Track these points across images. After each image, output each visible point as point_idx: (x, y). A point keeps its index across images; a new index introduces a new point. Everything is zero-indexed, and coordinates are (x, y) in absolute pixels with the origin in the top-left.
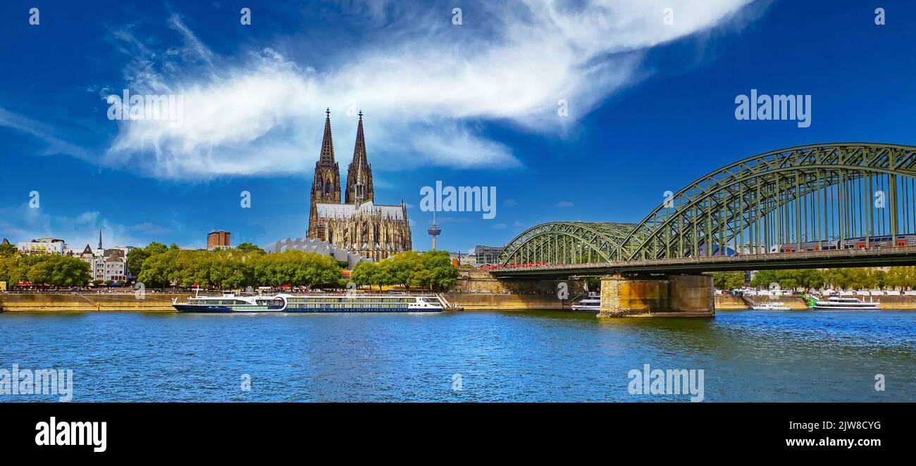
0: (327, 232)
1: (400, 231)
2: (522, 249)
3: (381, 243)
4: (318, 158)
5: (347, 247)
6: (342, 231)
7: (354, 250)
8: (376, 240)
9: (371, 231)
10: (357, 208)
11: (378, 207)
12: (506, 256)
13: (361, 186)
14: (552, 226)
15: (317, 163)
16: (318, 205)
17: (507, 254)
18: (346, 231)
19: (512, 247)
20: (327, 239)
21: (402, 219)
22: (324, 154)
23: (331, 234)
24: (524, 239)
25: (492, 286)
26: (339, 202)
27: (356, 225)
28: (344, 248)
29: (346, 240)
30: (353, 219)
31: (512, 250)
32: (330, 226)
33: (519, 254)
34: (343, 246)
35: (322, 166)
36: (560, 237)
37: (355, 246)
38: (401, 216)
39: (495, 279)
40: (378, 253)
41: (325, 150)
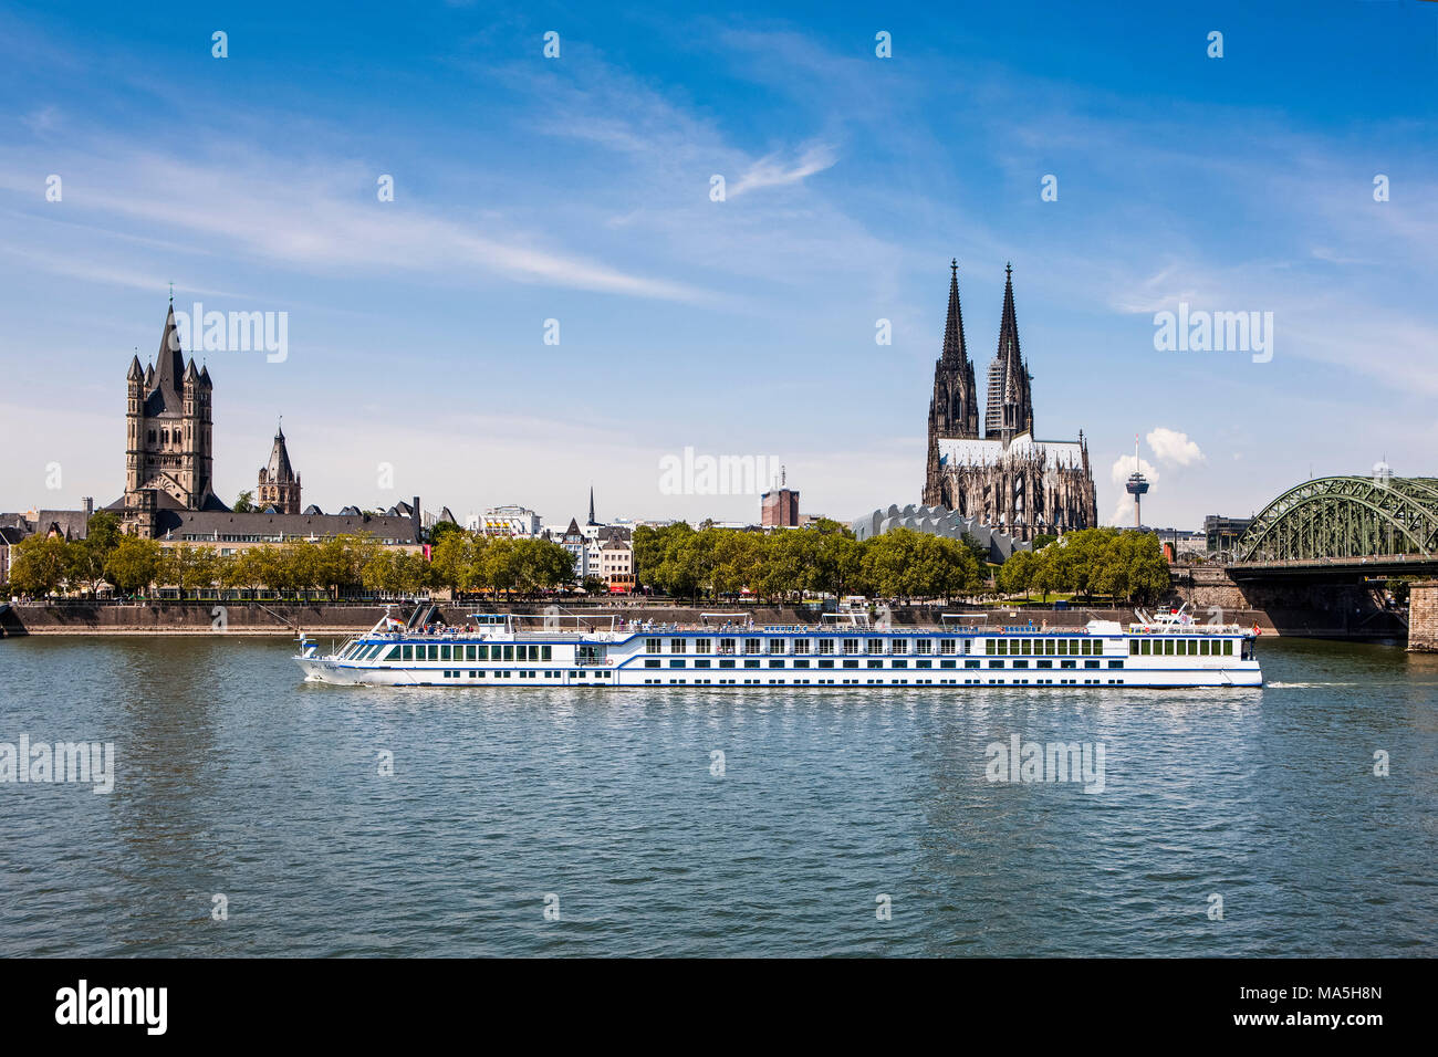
0: (956, 492)
1: (1077, 489)
2: (1278, 526)
3: (1047, 512)
4: (939, 355)
5: (990, 521)
6: (981, 491)
7: (1002, 525)
8: (1039, 507)
9: (1030, 490)
10: (1005, 447)
11: (1040, 444)
12: (1252, 539)
13: (1011, 406)
14: (1330, 483)
15: (938, 363)
16: (941, 442)
17: (1253, 536)
18: (986, 491)
19: (1262, 523)
20: (956, 506)
21: (1081, 467)
22: (949, 345)
23: (962, 494)
24: (1283, 508)
25: (1232, 595)
26: (976, 435)
27: (1005, 478)
28: (985, 522)
29: (987, 506)
30: (999, 468)
31: (1262, 528)
32: (960, 480)
33: (1274, 536)
34: (982, 518)
35: (946, 369)
36: (1343, 504)
37: (1003, 518)
38: (1078, 462)
39: (1233, 583)
40: (1041, 532)
41: (950, 338)
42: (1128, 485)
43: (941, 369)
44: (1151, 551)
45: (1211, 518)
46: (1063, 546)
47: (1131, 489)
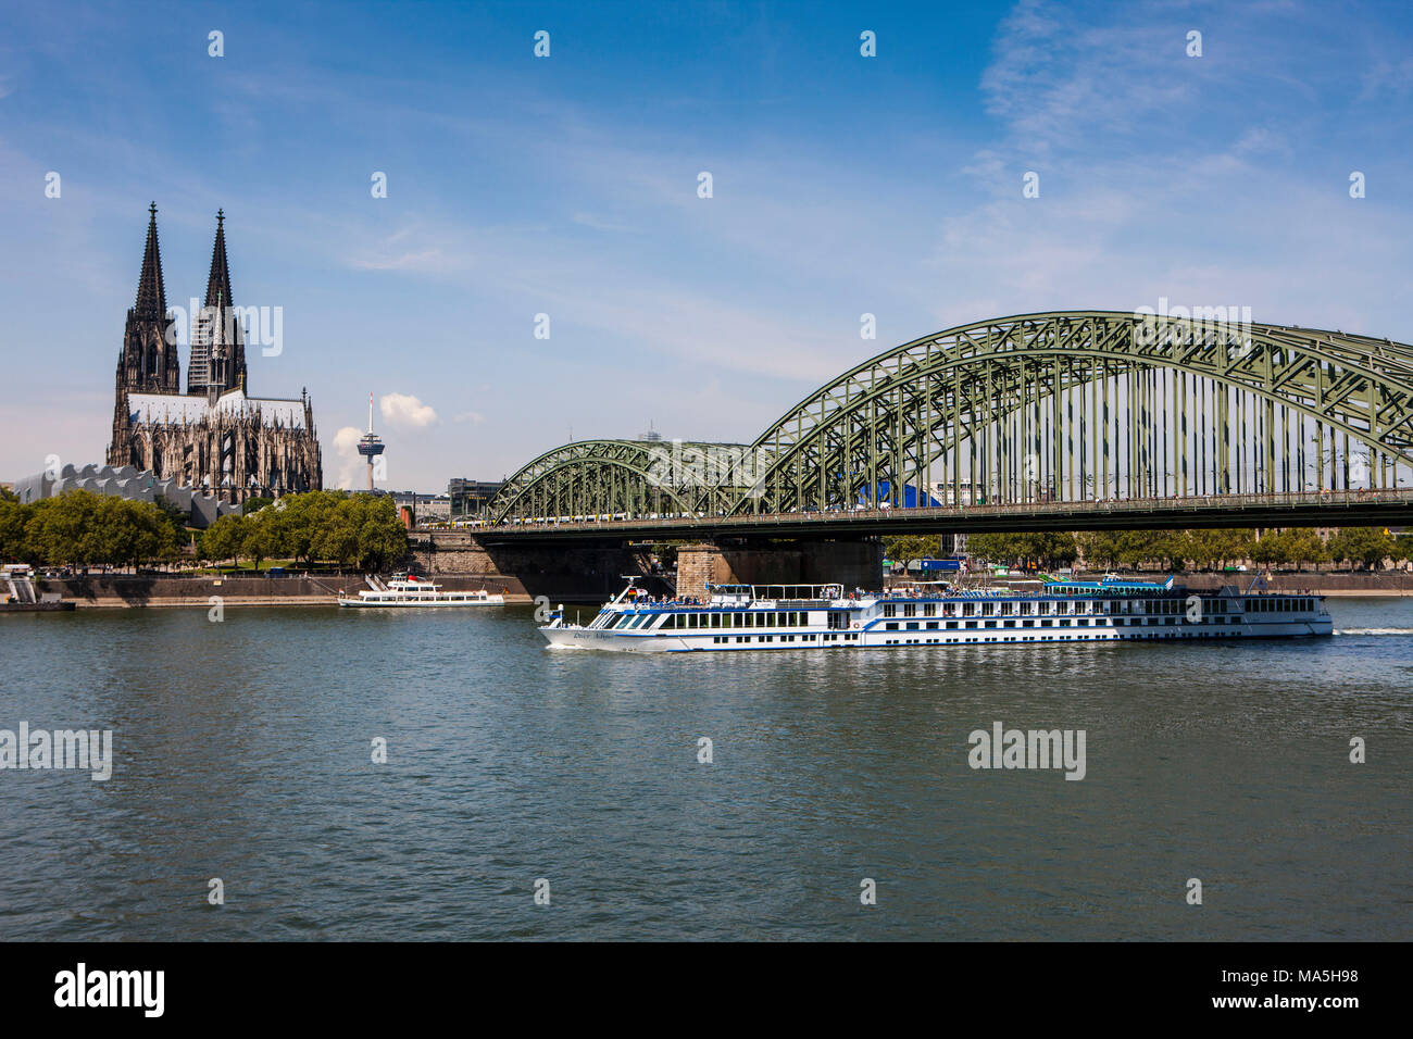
0: (149, 450)
1: (298, 449)
2: (533, 490)
3: (262, 473)
4: (132, 303)
5: (191, 483)
6: (181, 450)
7: (206, 487)
8: (252, 467)
9: (242, 450)
10: (212, 404)
11: (254, 402)
12: (503, 503)
13: (220, 361)
14: (591, 447)
15: (130, 313)
16: (132, 398)
17: (504, 499)
18: (188, 450)
19: (514, 487)
20: (149, 466)
21: (303, 426)
22: (145, 294)
23: (157, 454)
24: (538, 471)
25: (479, 561)
26: (176, 391)
27: (210, 437)
28: (185, 484)
29: (188, 466)
30: (204, 426)
31: (514, 492)
32: (155, 439)
33: (528, 500)
34: (182, 479)
35: (140, 319)
36: (605, 468)
37: (207, 480)
38: (300, 421)
39: (481, 548)
40: (253, 494)
41: (146, 287)
42: (359, 447)
43: (132, 319)
44: (386, 515)
45: (456, 481)
46: (280, 509)
47: (363, 450)
